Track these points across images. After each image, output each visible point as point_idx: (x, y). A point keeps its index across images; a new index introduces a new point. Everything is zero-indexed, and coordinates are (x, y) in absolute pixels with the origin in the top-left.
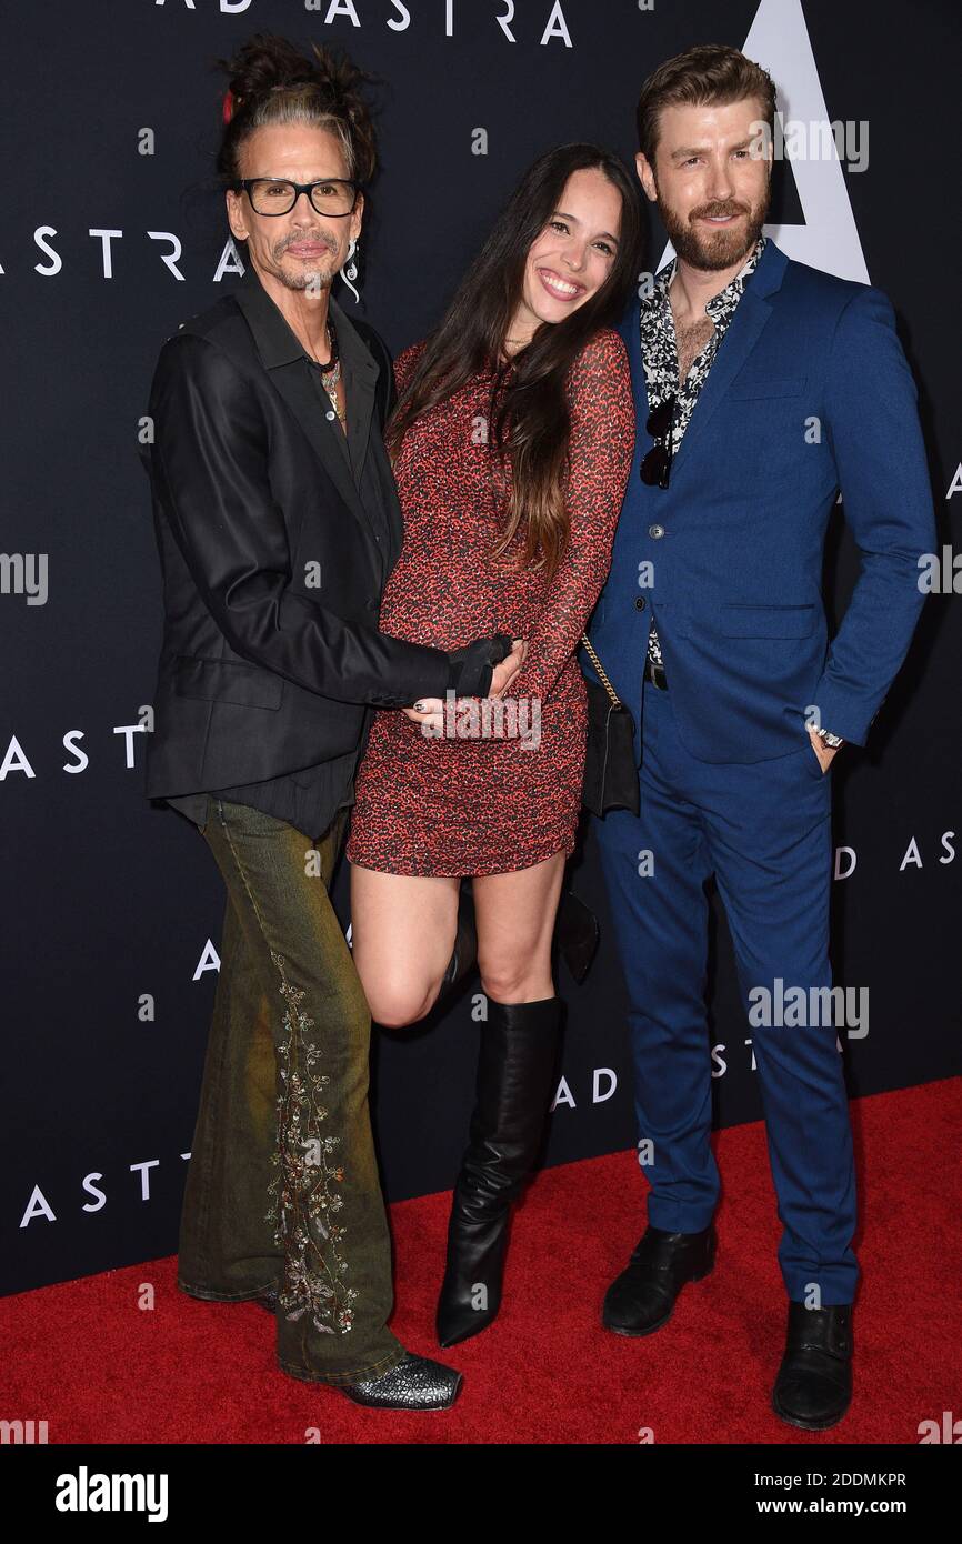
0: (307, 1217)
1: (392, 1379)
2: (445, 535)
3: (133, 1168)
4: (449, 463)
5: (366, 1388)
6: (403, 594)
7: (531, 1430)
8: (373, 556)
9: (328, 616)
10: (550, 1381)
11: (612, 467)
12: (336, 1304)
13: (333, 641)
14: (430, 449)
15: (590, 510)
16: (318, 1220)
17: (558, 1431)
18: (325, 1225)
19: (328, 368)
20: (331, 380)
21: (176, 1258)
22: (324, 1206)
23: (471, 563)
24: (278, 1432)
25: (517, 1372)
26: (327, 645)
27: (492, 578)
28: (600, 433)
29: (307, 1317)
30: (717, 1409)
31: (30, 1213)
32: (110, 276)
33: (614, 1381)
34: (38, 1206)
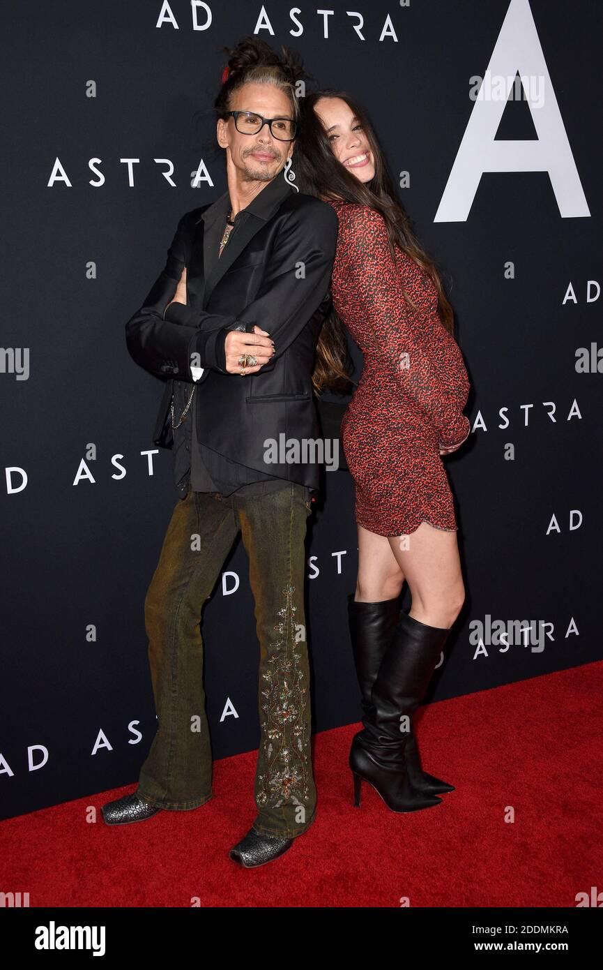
10: (417, 838)
17: (424, 868)
24: (255, 874)
30: (520, 853)
31: (97, 746)
32: (133, 186)
33: (456, 838)
34: (102, 742)
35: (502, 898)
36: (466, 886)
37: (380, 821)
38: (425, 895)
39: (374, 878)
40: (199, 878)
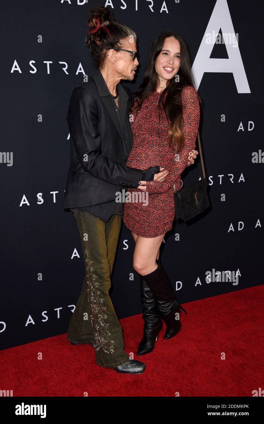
0: (98, 321)
1: (127, 365)
2: (147, 142)
3: (55, 310)
4: (148, 122)
5: (120, 368)
6: (135, 157)
7: (165, 378)
8: (125, 148)
9: (110, 161)
10: (169, 365)
11: (196, 125)
12: (108, 345)
13: (111, 167)
14: (142, 118)
15: (190, 137)
16: (101, 322)
17: (172, 378)
18: (103, 323)
19: (116, 97)
20: (116, 100)
21: (67, 334)
22: (102, 317)
23: (155, 149)
24: (97, 380)
25: (160, 362)
26: (109, 168)
27: (160, 154)
28: (192, 117)
29: (101, 349)
30: (214, 372)
31: (28, 322)
32: (49, 73)
33: (186, 364)
34: (30, 320)
35: (206, 391)
36: (190, 386)
37: (153, 357)
38: (172, 390)
39: (150, 382)
40: (72, 382)
